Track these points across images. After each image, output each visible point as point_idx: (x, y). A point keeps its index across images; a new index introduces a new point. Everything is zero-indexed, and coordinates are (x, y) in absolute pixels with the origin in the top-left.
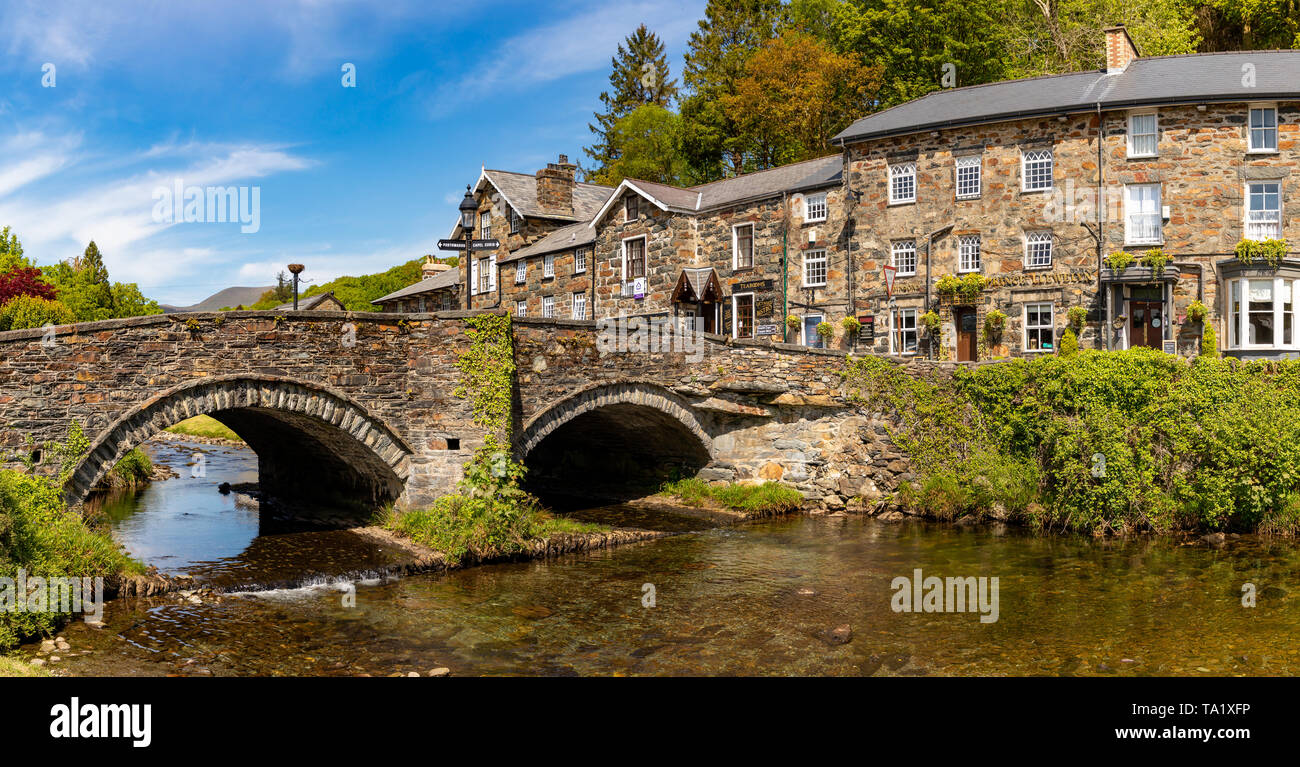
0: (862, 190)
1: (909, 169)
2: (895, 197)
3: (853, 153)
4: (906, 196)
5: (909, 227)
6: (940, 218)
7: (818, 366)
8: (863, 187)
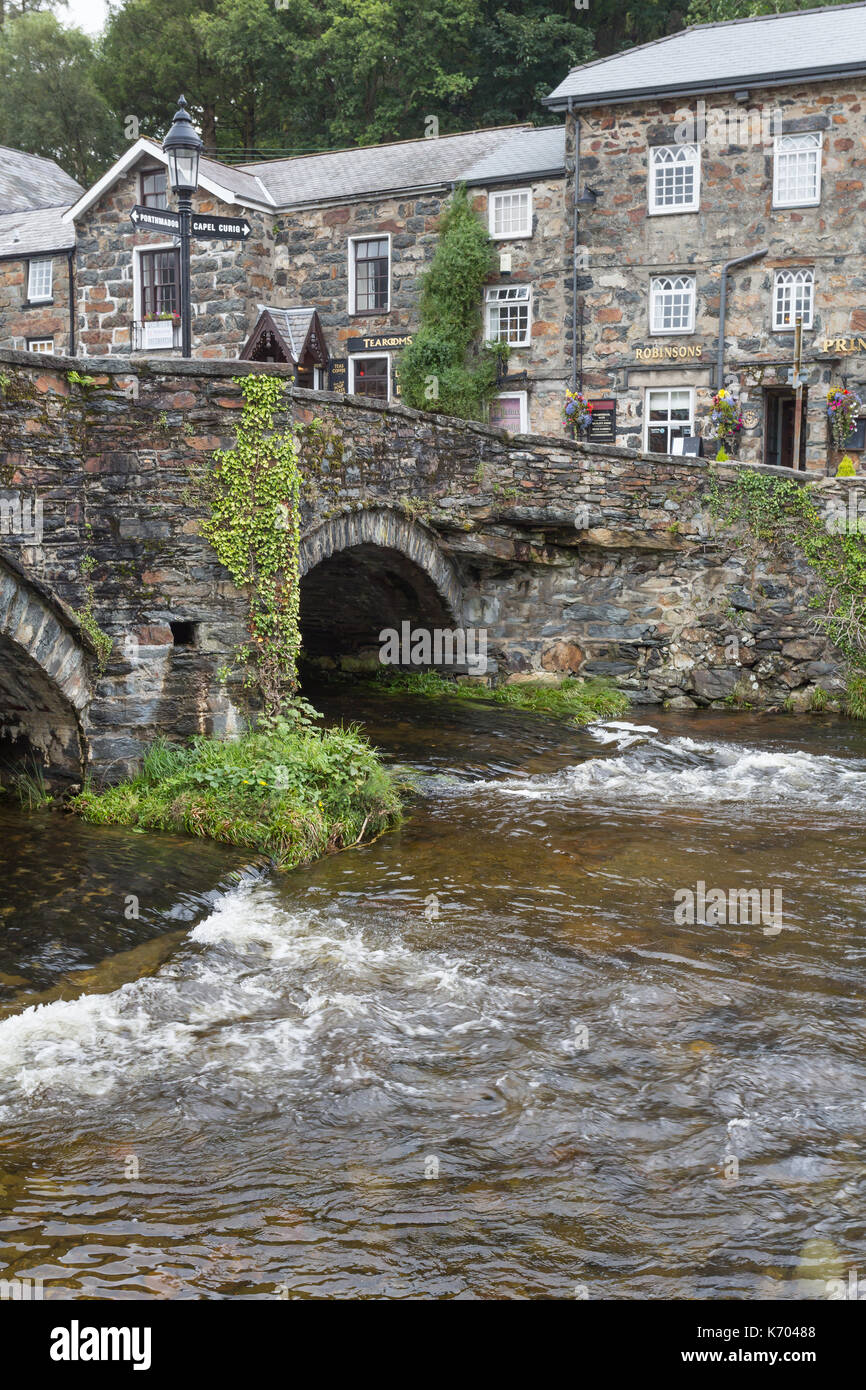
0: (600, 189)
1: (686, 153)
2: (660, 202)
3: (584, 123)
4: (679, 200)
5: (688, 252)
6: (742, 239)
7: (656, 482)
8: (601, 182)
